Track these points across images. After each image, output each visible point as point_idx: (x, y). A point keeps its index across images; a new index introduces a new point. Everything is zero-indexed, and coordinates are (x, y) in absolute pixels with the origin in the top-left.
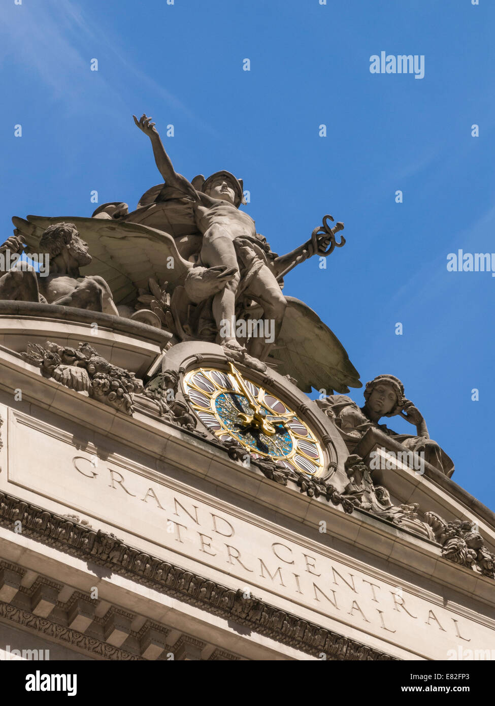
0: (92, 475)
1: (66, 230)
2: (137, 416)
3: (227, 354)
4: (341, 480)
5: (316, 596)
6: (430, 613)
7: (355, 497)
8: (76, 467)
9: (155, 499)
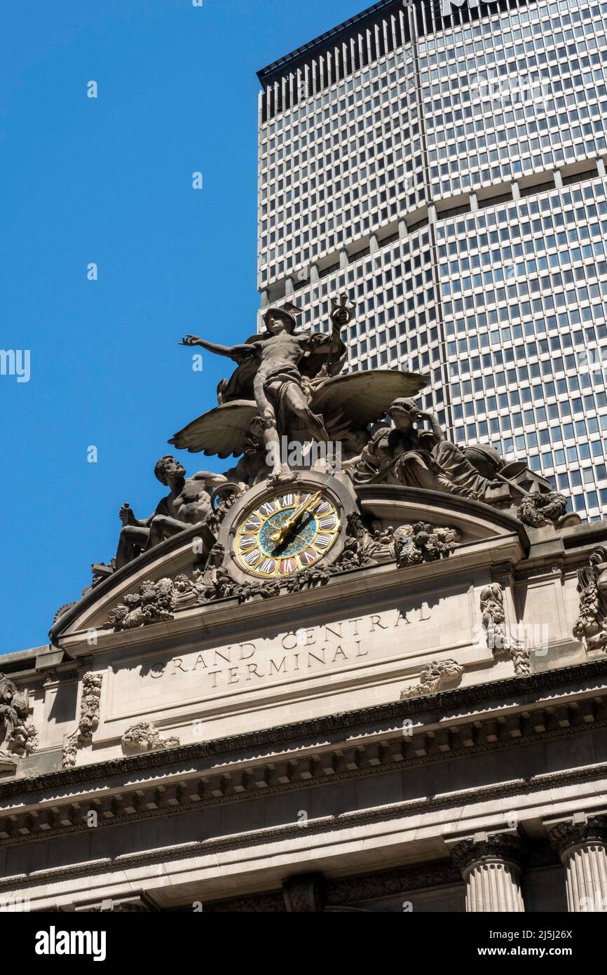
0: (161, 674)
2: (177, 616)
3: (267, 486)
4: (343, 539)
5: (309, 663)
6: (400, 614)
7: (350, 551)
8: (151, 676)
9: (202, 662)
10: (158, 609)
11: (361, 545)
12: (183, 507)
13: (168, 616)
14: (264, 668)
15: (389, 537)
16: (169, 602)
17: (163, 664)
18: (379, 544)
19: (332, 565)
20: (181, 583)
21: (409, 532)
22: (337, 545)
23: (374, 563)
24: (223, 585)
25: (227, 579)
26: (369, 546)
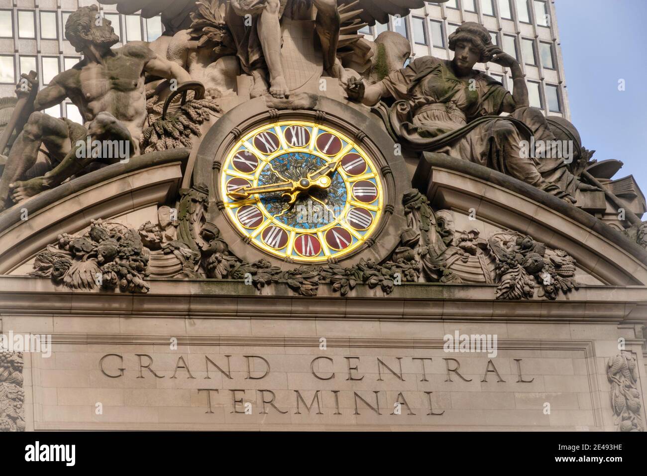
0: (119, 373)
1: (83, 23)
2: (155, 289)
3: (269, 107)
4: (397, 227)
5: (356, 409)
6: (488, 365)
7: (409, 248)
8: (103, 371)
9: (185, 369)
10: (129, 272)
11: (427, 242)
12: (111, 95)
14: (285, 400)
15: (476, 245)
16: (145, 265)
17: (121, 357)
18: (462, 251)
19: (381, 263)
20: (151, 236)
21: (505, 243)
22: (387, 234)
23: (459, 282)
24: (217, 255)
25: (222, 246)
26: (447, 252)
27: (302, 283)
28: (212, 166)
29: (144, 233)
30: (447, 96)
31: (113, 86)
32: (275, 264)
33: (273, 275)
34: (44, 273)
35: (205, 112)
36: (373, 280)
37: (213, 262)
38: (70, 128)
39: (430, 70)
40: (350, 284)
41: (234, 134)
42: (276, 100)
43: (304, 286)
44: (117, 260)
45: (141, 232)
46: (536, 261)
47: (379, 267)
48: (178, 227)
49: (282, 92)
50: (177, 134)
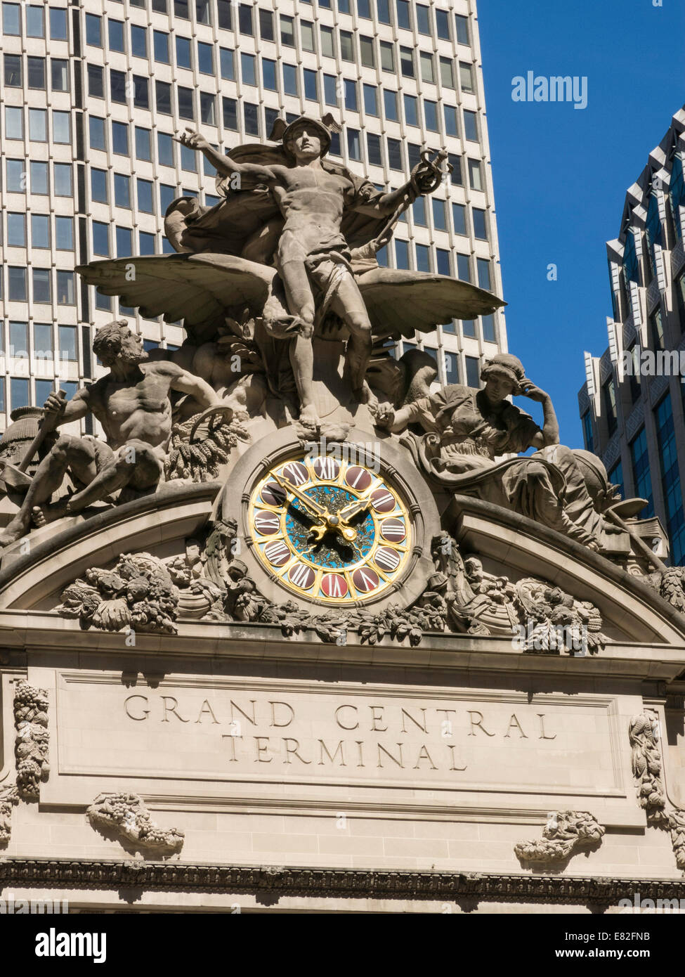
0: (144, 715)
1: (113, 341)
2: (184, 631)
3: (300, 437)
4: (425, 570)
5: (380, 761)
6: (511, 720)
7: (437, 594)
8: (128, 713)
9: (210, 713)
10: (159, 614)
11: (455, 589)
12: (138, 416)
13: (170, 629)
14: (309, 750)
15: (503, 594)
16: (175, 606)
17: (146, 699)
18: (490, 601)
19: (409, 609)
20: (181, 574)
21: (533, 594)
22: (415, 577)
23: (486, 633)
24: (246, 594)
25: (250, 586)
26: (475, 601)
27: (330, 630)
28: (240, 499)
29: (173, 570)
30: (477, 428)
31: (139, 405)
32: (303, 606)
33: (302, 620)
34: (73, 610)
35: (233, 437)
36: (402, 630)
37: (241, 602)
38: (96, 450)
39: (461, 400)
40: (378, 633)
41: (264, 465)
42: (307, 431)
43: (333, 633)
44: (146, 599)
45: (170, 569)
46: (565, 616)
47: (407, 614)
48: (206, 564)
49: (314, 423)
50: (204, 460)
